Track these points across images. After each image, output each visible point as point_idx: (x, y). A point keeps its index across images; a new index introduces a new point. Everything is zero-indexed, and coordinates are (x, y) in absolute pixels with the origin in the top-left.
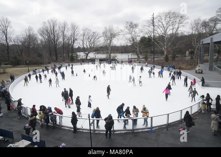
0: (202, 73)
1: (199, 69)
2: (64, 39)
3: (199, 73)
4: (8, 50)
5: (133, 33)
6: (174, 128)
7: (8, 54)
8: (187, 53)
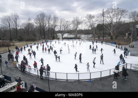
0: (133, 47)
1: (131, 45)
2: (49, 25)
3: (132, 47)
4: (16, 32)
5: (91, 21)
6: (105, 80)
7: (17, 34)
8: (127, 34)
